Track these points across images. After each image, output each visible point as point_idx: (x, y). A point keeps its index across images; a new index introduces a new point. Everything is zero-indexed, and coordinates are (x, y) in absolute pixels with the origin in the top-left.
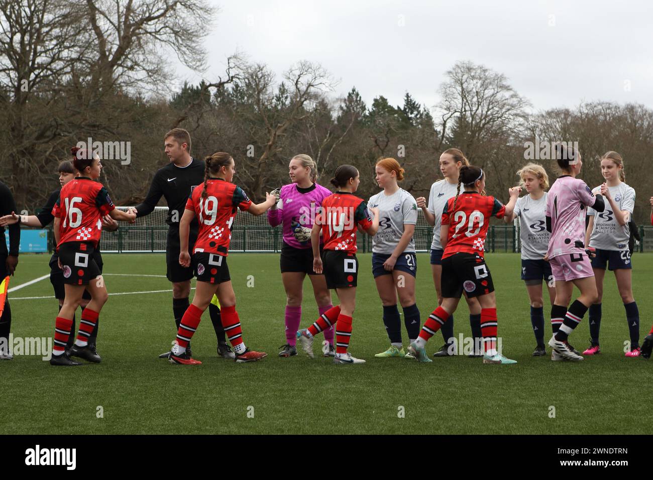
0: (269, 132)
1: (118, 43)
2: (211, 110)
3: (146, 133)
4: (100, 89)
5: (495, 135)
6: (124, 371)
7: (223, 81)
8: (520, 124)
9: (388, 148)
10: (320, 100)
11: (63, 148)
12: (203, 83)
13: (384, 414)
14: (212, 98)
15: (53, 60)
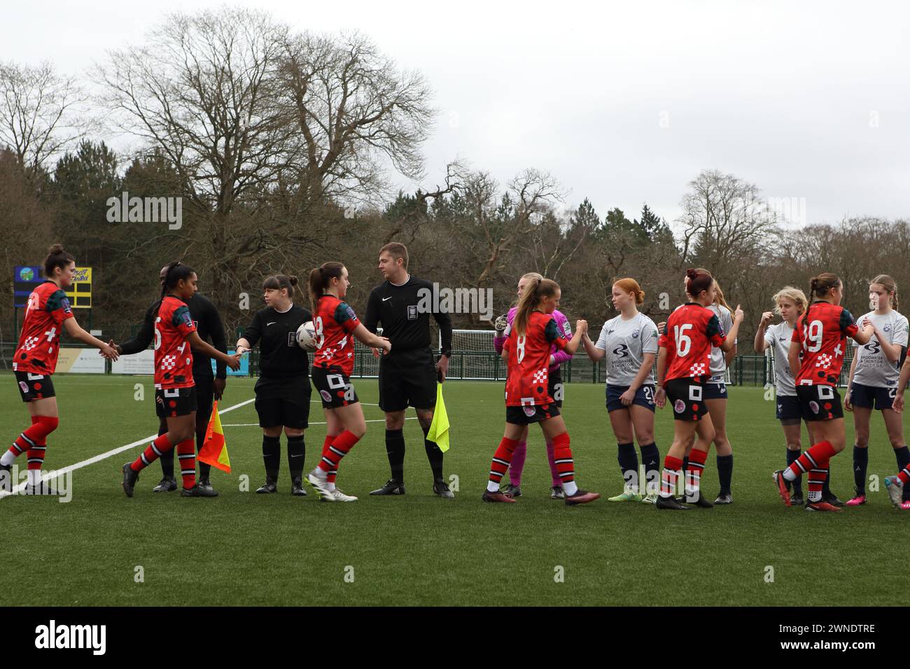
0: (491, 247)
1: (329, 148)
2: (428, 223)
3: (357, 247)
4: (309, 198)
5: (746, 253)
6: (332, 508)
7: (441, 190)
8: (773, 242)
9: (622, 267)
10: (548, 212)
11: (267, 262)
12: (419, 192)
13: (620, 565)
14: (429, 209)
15: (259, 166)
